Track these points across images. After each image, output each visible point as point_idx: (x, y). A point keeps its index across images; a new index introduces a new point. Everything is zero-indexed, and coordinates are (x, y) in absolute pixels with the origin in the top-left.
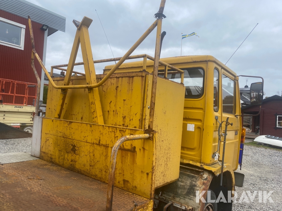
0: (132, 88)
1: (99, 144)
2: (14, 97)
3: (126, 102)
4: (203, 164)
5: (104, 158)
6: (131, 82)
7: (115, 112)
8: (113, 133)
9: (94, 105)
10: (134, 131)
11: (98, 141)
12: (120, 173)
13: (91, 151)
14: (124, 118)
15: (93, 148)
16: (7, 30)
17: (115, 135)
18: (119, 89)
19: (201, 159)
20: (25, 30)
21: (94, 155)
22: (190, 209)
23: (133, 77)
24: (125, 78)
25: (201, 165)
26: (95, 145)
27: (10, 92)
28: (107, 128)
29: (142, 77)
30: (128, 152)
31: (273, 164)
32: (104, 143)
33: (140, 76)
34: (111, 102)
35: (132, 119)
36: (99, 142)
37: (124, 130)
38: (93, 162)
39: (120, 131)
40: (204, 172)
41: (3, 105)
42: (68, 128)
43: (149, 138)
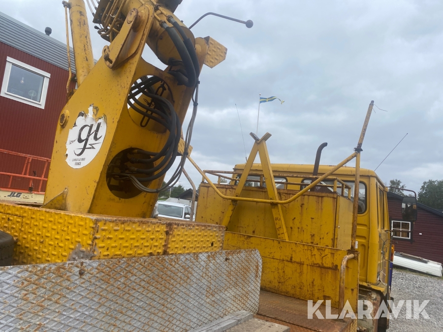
0: (321, 207)
1: (291, 261)
2: (42, 181)
3: (314, 220)
4: (369, 284)
5: (298, 275)
6: (320, 202)
7: (301, 230)
8: (309, 251)
9: (280, 221)
10: (335, 251)
11: (289, 258)
12: (319, 290)
13: (280, 268)
14: (313, 236)
15: (283, 265)
16: (23, 78)
17: (312, 253)
18: (305, 207)
19: (367, 279)
20: (48, 79)
21: (284, 272)
22: (365, 330)
23: (322, 197)
24: (312, 197)
25: (368, 285)
26: (285, 262)
27: (43, 176)
28: (302, 246)
29: (334, 198)
30: (329, 270)
31: (400, 289)
32: (298, 260)
33: (331, 197)
34: (295, 218)
35: (323, 238)
36: (291, 259)
37: (323, 249)
38: (282, 278)
39: (318, 249)
40: (372, 292)
41: (33, 194)
42: (245, 242)
43: (354, 258)
